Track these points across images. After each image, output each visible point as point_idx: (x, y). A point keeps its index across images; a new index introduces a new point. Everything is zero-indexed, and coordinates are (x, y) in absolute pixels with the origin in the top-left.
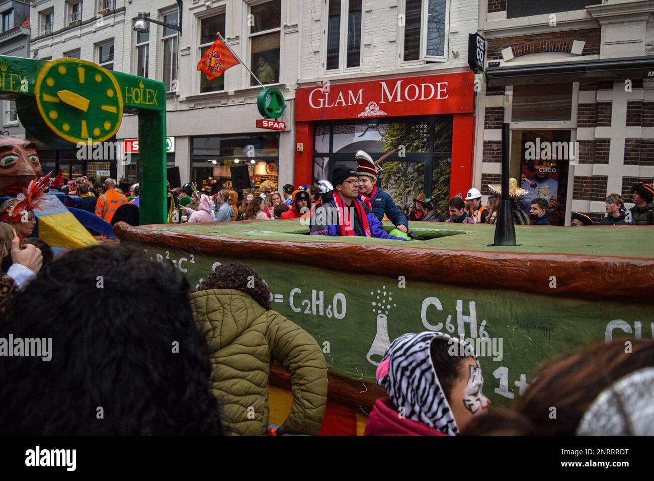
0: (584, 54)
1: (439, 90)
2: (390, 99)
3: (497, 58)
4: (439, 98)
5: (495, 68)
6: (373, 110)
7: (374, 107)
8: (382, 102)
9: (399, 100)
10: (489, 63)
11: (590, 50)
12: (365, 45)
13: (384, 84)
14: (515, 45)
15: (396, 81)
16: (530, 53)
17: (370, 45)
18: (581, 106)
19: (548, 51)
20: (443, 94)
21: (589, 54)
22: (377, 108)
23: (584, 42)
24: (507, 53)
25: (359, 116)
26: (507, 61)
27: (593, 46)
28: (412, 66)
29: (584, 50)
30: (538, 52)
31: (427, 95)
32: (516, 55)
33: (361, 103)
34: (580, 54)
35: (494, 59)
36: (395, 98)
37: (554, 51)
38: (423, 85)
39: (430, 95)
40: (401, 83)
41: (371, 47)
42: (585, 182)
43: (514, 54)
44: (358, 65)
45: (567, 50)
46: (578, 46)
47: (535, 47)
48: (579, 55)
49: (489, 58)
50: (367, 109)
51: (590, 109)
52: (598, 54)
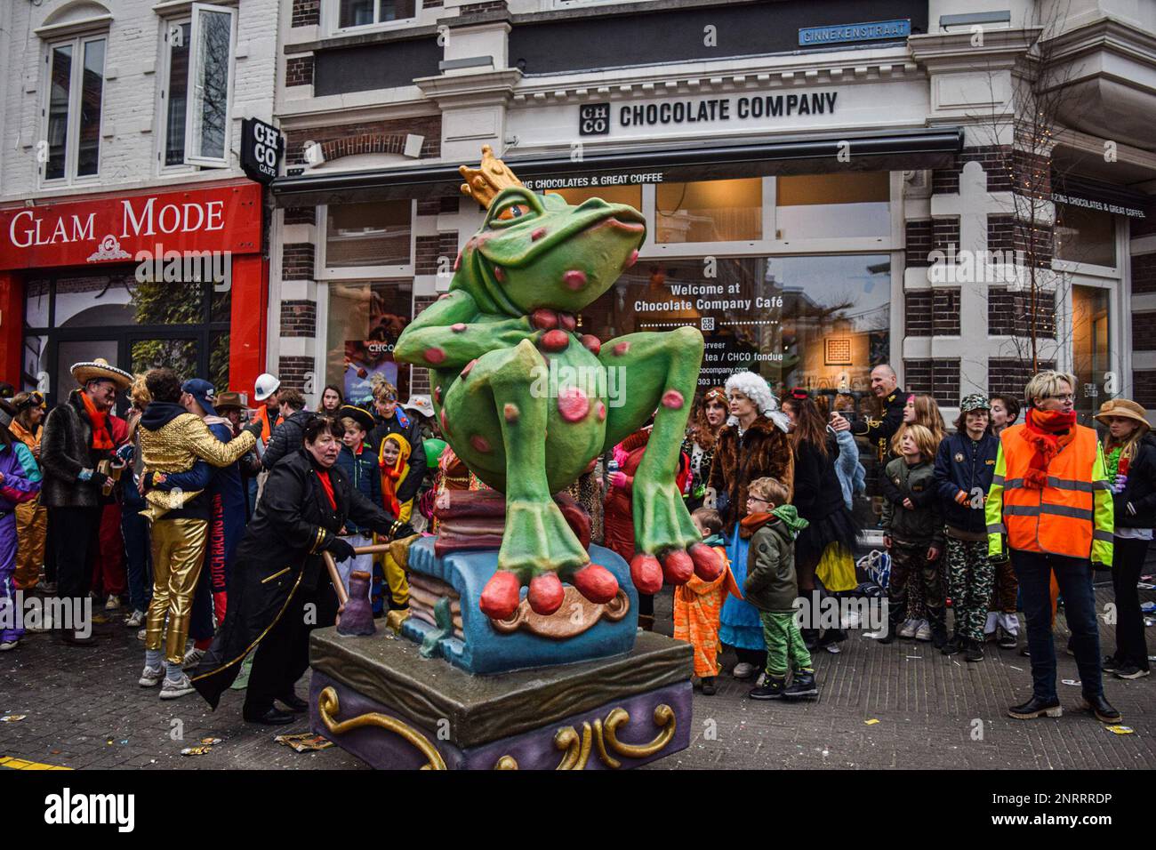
0: (422, 157)
1: (210, 215)
2: (137, 229)
3: (299, 162)
4: (210, 228)
5: (296, 177)
6: (110, 249)
7: (113, 243)
8: (125, 235)
9: (150, 232)
10: (289, 170)
11: (431, 150)
12: (105, 137)
13: (127, 204)
14: (327, 141)
15: (145, 199)
16: (347, 155)
17: (111, 137)
18: (419, 239)
19: (372, 152)
20: (216, 222)
21: (429, 157)
22: (117, 245)
23: (422, 138)
24: (313, 153)
25: (88, 260)
26: (315, 168)
27: (431, 149)
28: (175, 175)
29: (423, 151)
30: (359, 153)
31: (192, 223)
32: (329, 157)
33: (91, 237)
34: (417, 156)
35: (296, 163)
36: (145, 228)
37: (381, 151)
38: (187, 206)
39: (195, 225)
40: (154, 202)
41: (114, 140)
43: (324, 155)
44: (96, 172)
45: (399, 151)
46: (414, 143)
47: (355, 144)
48: (416, 158)
49: (288, 162)
50: (101, 247)
51: (432, 245)
52: (439, 156)
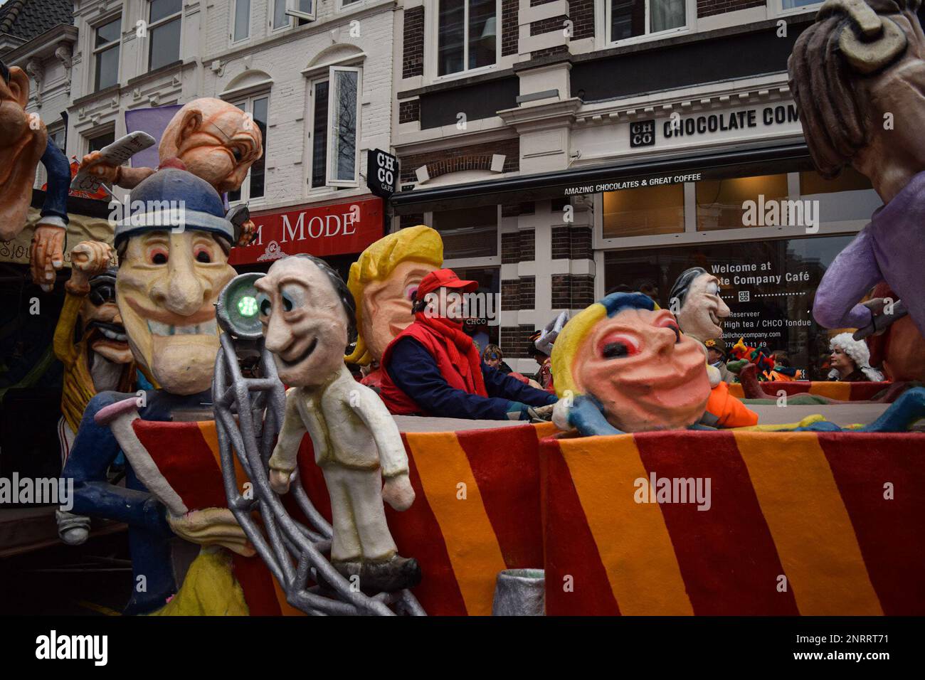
0: (505, 171)
1: (345, 223)
2: (292, 236)
3: (411, 180)
4: (345, 233)
5: (409, 192)
6: (274, 251)
7: (275, 247)
8: (284, 241)
9: (302, 238)
10: (403, 187)
11: (511, 166)
12: (269, 169)
13: (285, 218)
14: (431, 163)
15: (298, 214)
16: (446, 173)
17: (273, 168)
18: (504, 235)
19: (466, 169)
20: (350, 228)
21: (510, 171)
22: (278, 249)
23: (504, 157)
24: (422, 173)
25: (258, 260)
26: (422, 184)
27: (512, 164)
28: (321, 194)
29: (505, 166)
30: (456, 171)
31: (333, 229)
32: (433, 175)
33: (260, 243)
34: (500, 170)
35: (408, 181)
36: (298, 235)
37: (473, 169)
38: (328, 217)
39: (335, 231)
40: (305, 215)
41: (276, 171)
42: (514, 335)
43: (430, 174)
44: (263, 195)
45: (486, 167)
46: (498, 161)
47: (453, 164)
48: (500, 173)
49: (403, 181)
50: (267, 250)
51: (514, 240)
52: (518, 170)
